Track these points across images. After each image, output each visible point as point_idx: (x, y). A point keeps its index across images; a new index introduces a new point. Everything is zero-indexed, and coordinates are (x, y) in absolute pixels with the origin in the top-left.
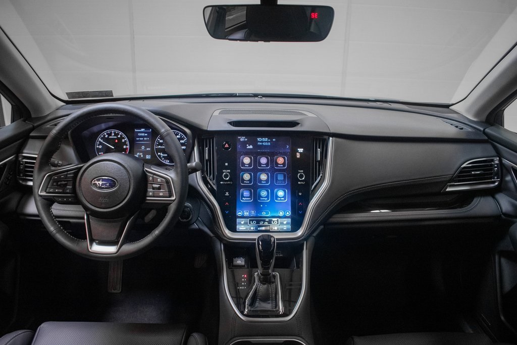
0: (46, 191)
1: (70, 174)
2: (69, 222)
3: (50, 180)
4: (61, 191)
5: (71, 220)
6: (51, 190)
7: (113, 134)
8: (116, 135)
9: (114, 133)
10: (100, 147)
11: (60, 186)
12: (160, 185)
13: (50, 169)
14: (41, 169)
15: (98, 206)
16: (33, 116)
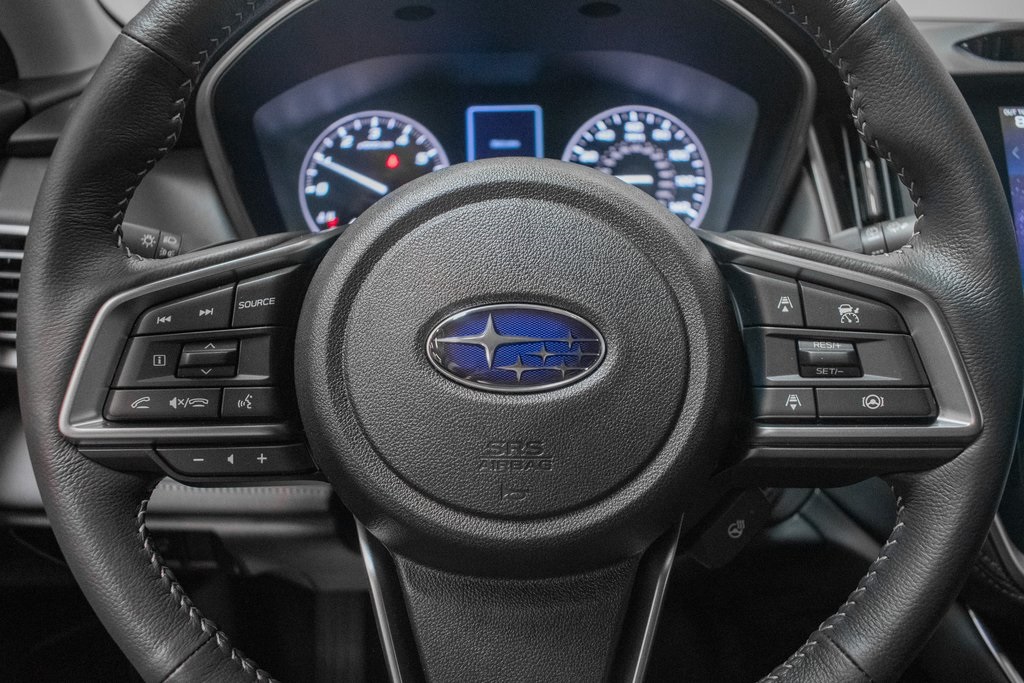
0: (103, 411)
1: (253, 293)
2: (212, 536)
3: (131, 334)
4: (200, 403)
5: (223, 528)
6: (140, 404)
7: (375, 133)
8: (389, 134)
9: (382, 126)
10: (322, 189)
11: (190, 377)
12: (854, 342)
13: (125, 271)
14: (64, 267)
15: (480, 506)
16: (25, 71)
